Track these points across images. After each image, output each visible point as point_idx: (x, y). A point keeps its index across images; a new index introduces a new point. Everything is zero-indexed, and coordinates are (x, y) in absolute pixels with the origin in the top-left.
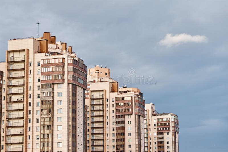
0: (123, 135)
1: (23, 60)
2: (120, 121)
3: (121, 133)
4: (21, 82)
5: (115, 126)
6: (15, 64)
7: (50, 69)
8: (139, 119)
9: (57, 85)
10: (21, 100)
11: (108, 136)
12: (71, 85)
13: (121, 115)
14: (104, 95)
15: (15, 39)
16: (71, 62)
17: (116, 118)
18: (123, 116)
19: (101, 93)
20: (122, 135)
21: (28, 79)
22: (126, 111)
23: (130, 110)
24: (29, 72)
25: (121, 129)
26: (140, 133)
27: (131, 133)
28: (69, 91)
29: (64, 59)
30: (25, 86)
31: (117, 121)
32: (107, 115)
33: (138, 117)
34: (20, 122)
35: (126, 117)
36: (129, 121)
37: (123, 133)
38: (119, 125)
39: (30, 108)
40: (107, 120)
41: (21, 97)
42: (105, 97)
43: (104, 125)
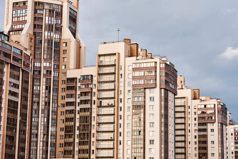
0: (206, 143)
1: (114, 63)
2: (202, 129)
3: (204, 141)
4: (111, 86)
5: (197, 134)
6: (105, 68)
7: (142, 73)
8: (222, 127)
9: (149, 89)
10: (112, 104)
11: (190, 144)
12: (163, 90)
13: (204, 123)
14: (186, 102)
15: (106, 43)
16: (164, 66)
17: (199, 125)
18: (205, 124)
19: (183, 100)
20: (204, 143)
21: (119, 83)
22: (208, 119)
23: (213, 118)
24: (120, 76)
25: (204, 137)
26: (223, 142)
27: (213, 141)
28: (161, 96)
29: (156, 63)
30: (116, 90)
31: (199, 129)
32: (189, 122)
33: (221, 125)
34: (110, 127)
35: (209, 125)
36: (211, 129)
37: (206, 141)
38: (202, 133)
39: (121, 113)
40: (189, 128)
41: (111, 102)
42: (187, 104)
43: (186, 133)
